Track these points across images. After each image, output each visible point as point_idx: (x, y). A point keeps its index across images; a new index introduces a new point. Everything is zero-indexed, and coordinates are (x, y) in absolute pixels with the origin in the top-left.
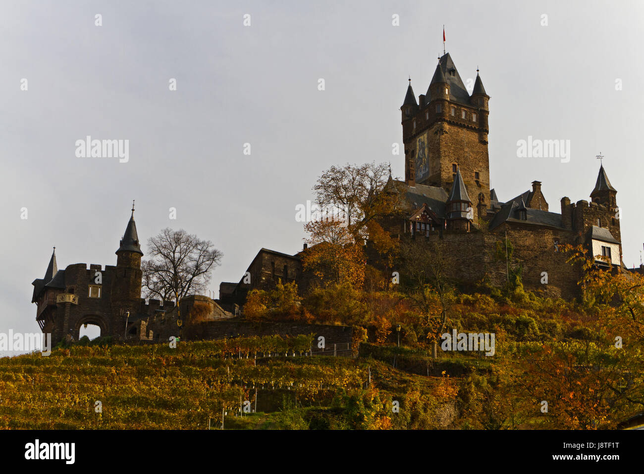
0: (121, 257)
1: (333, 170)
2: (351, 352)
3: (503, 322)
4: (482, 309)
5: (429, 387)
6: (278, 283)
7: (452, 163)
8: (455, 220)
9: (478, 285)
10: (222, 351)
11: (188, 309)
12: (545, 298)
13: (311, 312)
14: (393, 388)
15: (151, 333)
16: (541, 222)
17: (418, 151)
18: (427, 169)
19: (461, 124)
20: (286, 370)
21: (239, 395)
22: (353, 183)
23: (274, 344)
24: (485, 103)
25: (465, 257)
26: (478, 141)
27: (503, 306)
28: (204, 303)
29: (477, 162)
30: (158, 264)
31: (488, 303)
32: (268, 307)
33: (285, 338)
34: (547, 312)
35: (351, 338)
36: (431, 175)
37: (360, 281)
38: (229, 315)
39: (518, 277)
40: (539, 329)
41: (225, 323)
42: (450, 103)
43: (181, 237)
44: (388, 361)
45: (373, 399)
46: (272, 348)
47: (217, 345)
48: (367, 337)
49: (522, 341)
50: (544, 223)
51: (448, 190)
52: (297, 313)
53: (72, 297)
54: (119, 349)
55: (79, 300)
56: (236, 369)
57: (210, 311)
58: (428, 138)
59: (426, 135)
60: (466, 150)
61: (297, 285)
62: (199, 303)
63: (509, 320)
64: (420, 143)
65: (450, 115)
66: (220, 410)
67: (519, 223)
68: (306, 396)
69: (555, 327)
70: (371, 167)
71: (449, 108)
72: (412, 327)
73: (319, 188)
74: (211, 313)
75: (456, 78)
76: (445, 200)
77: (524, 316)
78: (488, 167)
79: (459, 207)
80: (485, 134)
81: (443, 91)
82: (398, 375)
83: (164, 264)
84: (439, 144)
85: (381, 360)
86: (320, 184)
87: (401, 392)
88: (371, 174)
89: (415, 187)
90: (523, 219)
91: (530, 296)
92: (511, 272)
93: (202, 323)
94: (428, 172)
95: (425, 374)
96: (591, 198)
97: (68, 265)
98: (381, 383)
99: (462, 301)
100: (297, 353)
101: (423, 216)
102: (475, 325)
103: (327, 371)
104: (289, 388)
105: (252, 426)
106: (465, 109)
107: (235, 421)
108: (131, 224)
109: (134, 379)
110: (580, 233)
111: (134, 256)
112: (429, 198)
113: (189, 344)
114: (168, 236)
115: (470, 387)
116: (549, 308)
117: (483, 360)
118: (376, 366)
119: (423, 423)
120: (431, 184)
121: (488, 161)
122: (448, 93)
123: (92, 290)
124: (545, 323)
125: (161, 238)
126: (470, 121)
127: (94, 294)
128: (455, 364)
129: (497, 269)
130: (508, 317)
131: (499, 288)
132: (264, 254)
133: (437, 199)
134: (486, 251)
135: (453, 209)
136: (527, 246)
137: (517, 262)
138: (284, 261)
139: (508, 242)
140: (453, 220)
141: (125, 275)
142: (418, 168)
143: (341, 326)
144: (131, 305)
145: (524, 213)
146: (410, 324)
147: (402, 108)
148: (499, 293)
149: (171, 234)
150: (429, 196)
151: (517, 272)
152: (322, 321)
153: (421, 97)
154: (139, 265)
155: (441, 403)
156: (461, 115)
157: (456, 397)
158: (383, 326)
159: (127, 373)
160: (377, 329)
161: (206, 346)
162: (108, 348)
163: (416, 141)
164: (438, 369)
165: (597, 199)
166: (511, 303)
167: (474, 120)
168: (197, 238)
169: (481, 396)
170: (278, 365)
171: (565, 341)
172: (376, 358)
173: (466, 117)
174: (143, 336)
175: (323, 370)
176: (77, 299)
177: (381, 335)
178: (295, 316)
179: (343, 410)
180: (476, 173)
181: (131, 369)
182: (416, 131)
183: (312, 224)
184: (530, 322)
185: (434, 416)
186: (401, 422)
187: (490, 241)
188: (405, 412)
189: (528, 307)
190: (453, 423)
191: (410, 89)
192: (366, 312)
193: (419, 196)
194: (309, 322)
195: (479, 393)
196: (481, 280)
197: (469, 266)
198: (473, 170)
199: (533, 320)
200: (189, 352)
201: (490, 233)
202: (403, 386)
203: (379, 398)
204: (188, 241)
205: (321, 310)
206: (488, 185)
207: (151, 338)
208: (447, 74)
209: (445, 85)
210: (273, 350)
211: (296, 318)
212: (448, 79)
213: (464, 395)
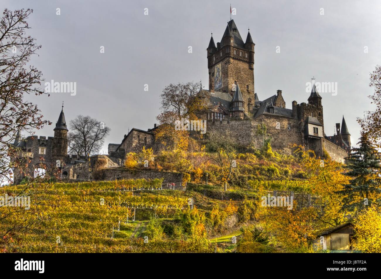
0: (56, 132)
1: (171, 86)
2: (182, 187)
3: (261, 170)
4: (250, 162)
5: (223, 206)
6: (143, 149)
7: (235, 80)
8: (236, 111)
9: (248, 148)
10: (115, 187)
11: (94, 162)
12: (283, 155)
13: (161, 165)
14: (204, 207)
15: (75, 175)
16: (282, 114)
17: (216, 73)
18: (221, 83)
19: (239, 59)
20: (150, 198)
21: (127, 212)
22: (181, 93)
23: (142, 183)
24: (253, 47)
25: (241, 133)
26: (248, 68)
27: (260, 160)
28: (103, 159)
29: (248, 80)
30: (75, 134)
31: (253, 159)
32: (137, 162)
33: (148, 180)
34: (284, 163)
35: (182, 179)
36: (223, 86)
37: (185, 147)
38: (116, 165)
39: (269, 144)
40: (280, 173)
41: (114, 170)
42: (234, 47)
43: (88, 120)
44: (202, 192)
45: (195, 215)
46: (141, 185)
47: (112, 183)
48: (190, 179)
49: (270, 180)
50: (283, 115)
51: (232, 95)
52: (153, 166)
53: (30, 154)
54: (59, 185)
55: (34, 156)
56: (123, 197)
57: (106, 163)
58: (221, 66)
59: (220, 65)
60: (242, 73)
61: (153, 150)
62: (101, 159)
63: (264, 169)
64: (217, 69)
65: (234, 54)
66: (118, 221)
67: (270, 115)
68: (160, 213)
69: (288, 172)
70: (191, 84)
71: (233, 50)
72: (214, 173)
73: (163, 96)
74: (107, 164)
75: (237, 33)
76: (230, 100)
77: (272, 167)
78: (253, 82)
79: (237, 104)
80: (252, 64)
81: (230, 41)
82: (207, 200)
83: (78, 134)
84: (227, 69)
85: (198, 192)
86: (164, 94)
87: (209, 210)
88: (191, 88)
89: (214, 93)
90: (272, 113)
91: (275, 154)
92: (265, 141)
93: (102, 170)
94: (221, 85)
95: (221, 199)
96: (308, 101)
97: (28, 136)
98: (198, 204)
99: (239, 158)
100: (155, 188)
101: (218, 109)
102: (246, 171)
103: (171, 199)
104: (151, 208)
105: (134, 229)
106: (242, 51)
107: (125, 226)
108: (62, 114)
109: (70, 202)
110: (302, 120)
111: (63, 132)
112: (222, 99)
113: (97, 183)
114: (80, 119)
115: (244, 207)
116: (285, 161)
117: (250, 191)
118: (195, 195)
119: (220, 226)
120: (223, 91)
121: (253, 79)
122: (233, 42)
123: (41, 150)
124: (282, 170)
125: (77, 121)
126: (244, 57)
127: (42, 152)
128: (236, 194)
129: (258, 139)
130: (263, 167)
131: (258, 149)
132: (134, 131)
133: (226, 99)
134: (252, 130)
135: (234, 106)
136: (274, 127)
137: (268, 136)
138: (145, 135)
139: (264, 125)
140: (234, 112)
141: (59, 142)
142: (216, 82)
143: (177, 173)
144: (62, 158)
145: (272, 109)
146: (212, 171)
147: (207, 49)
148: (259, 152)
149: (82, 118)
150: (222, 98)
151: (268, 141)
152: (166, 170)
153: (218, 44)
154: (66, 137)
155: (229, 215)
156: (239, 54)
157: (237, 212)
158: (198, 173)
159: (65, 199)
160: (195, 174)
161: (106, 184)
162: (53, 184)
163: (215, 68)
164: (227, 196)
165: (311, 102)
166: (265, 158)
167: (246, 57)
168: (97, 120)
169: (250, 211)
170: (145, 195)
171: (293, 180)
172: (195, 190)
173: (242, 55)
174: (71, 177)
175: (169, 198)
176: (33, 155)
177: (197, 177)
178: (152, 167)
179: (180, 220)
180: (247, 85)
181: (67, 197)
182: (215, 62)
183: (160, 116)
184: (275, 170)
185: (226, 222)
186: (209, 226)
187: (254, 124)
188: (211, 221)
189: (274, 160)
190: (235, 225)
191: (212, 39)
192: (189, 165)
193: (216, 98)
194: (160, 170)
195: (248, 210)
196: (249, 145)
197: (243, 138)
198: (245, 84)
199: (277, 168)
200: (97, 187)
201: (254, 120)
202: (209, 206)
203: (198, 214)
204: (92, 122)
205: (166, 163)
206: (253, 92)
207: (75, 178)
208: (232, 31)
209: (231, 38)
210: (142, 186)
211: (153, 168)
212: (233, 34)
213: (240, 211)
